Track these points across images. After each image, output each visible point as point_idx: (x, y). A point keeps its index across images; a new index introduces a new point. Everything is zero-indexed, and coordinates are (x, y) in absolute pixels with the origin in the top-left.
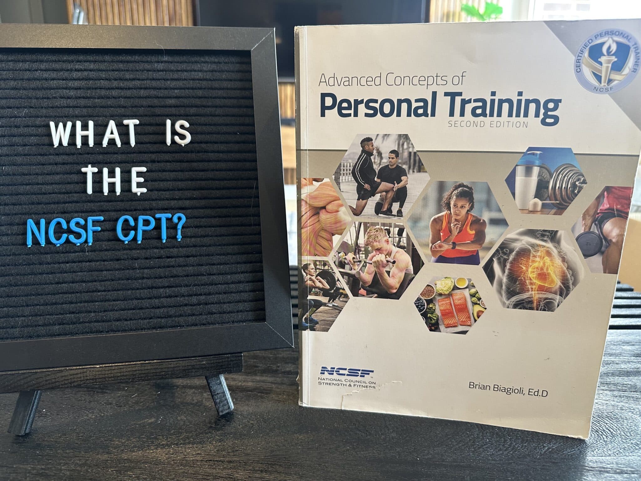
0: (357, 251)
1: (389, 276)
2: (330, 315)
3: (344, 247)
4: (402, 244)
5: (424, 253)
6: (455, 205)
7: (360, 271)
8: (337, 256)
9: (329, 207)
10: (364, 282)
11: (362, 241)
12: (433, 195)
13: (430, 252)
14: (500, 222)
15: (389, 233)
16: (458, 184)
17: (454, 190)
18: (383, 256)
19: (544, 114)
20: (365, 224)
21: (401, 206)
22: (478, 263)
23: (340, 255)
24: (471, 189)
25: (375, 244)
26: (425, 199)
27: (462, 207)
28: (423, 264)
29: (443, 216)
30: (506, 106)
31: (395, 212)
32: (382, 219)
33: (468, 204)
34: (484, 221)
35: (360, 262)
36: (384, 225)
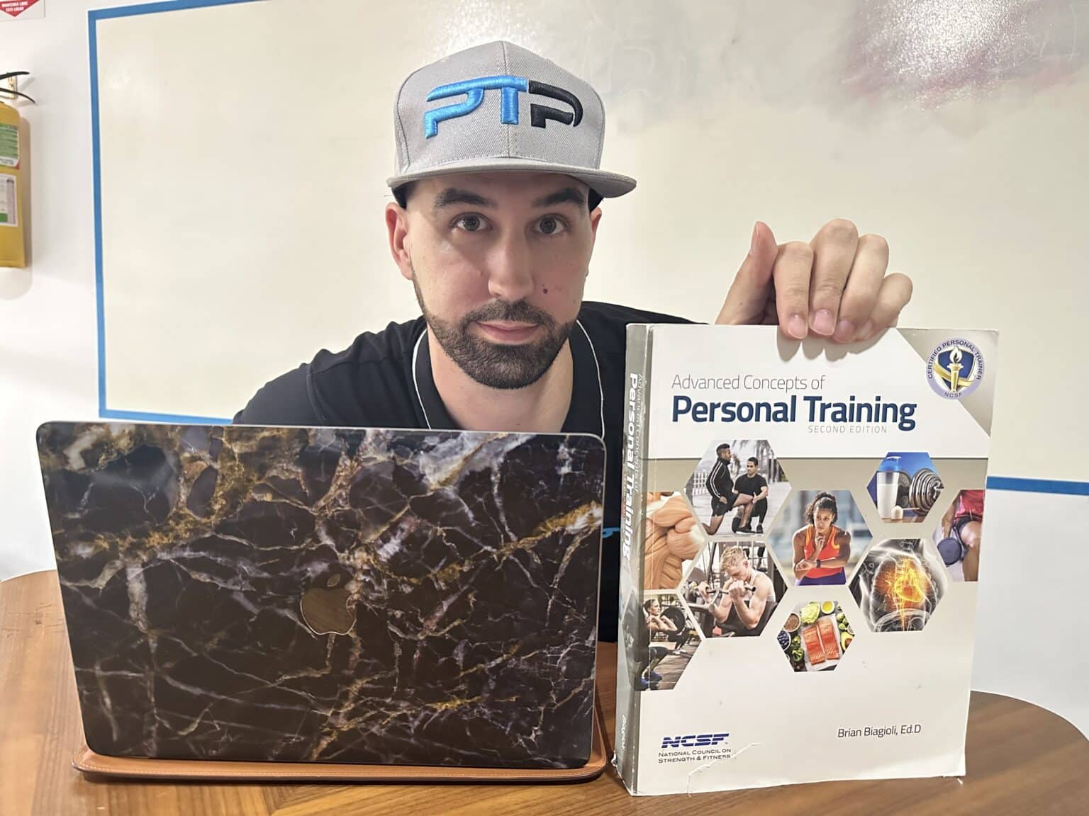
0: (711, 579)
1: (748, 606)
2: (676, 667)
3: (697, 575)
4: (762, 566)
5: (787, 575)
6: (818, 517)
7: (715, 605)
8: (687, 587)
9: (678, 527)
10: (719, 619)
11: (717, 567)
12: (795, 507)
13: (793, 574)
14: (864, 534)
15: (748, 554)
16: (820, 493)
17: (817, 500)
18: (742, 582)
19: (901, 419)
20: (721, 544)
21: (761, 521)
22: (844, 583)
23: (690, 585)
24: (833, 498)
25: (733, 568)
26: (787, 511)
27: (826, 519)
28: (786, 588)
29: (806, 530)
30: (865, 411)
31: (754, 528)
32: (740, 537)
33: (831, 516)
34: (848, 533)
35: (714, 592)
36: (742, 544)
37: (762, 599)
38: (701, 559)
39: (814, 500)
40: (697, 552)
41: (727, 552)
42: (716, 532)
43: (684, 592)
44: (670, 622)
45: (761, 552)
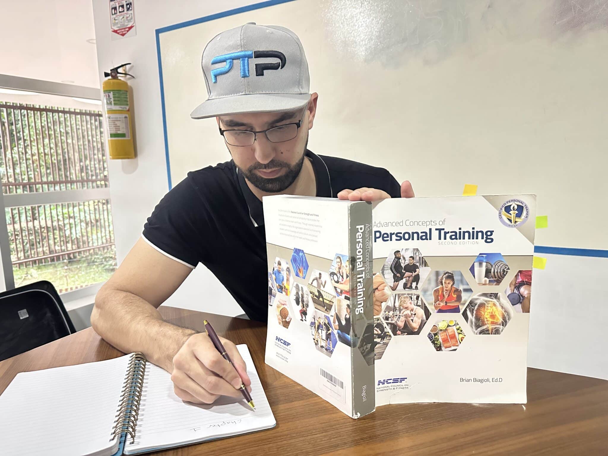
37: (419, 319)
38: (390, 301)
39: (442, 275)
40: (388, 298)
41: (401, 298)
42: (396, 289)
43: (383, 316)
44: (378, 330)
45: (418, 298)
